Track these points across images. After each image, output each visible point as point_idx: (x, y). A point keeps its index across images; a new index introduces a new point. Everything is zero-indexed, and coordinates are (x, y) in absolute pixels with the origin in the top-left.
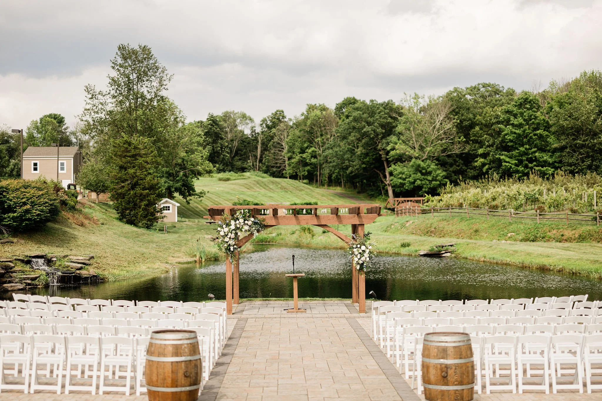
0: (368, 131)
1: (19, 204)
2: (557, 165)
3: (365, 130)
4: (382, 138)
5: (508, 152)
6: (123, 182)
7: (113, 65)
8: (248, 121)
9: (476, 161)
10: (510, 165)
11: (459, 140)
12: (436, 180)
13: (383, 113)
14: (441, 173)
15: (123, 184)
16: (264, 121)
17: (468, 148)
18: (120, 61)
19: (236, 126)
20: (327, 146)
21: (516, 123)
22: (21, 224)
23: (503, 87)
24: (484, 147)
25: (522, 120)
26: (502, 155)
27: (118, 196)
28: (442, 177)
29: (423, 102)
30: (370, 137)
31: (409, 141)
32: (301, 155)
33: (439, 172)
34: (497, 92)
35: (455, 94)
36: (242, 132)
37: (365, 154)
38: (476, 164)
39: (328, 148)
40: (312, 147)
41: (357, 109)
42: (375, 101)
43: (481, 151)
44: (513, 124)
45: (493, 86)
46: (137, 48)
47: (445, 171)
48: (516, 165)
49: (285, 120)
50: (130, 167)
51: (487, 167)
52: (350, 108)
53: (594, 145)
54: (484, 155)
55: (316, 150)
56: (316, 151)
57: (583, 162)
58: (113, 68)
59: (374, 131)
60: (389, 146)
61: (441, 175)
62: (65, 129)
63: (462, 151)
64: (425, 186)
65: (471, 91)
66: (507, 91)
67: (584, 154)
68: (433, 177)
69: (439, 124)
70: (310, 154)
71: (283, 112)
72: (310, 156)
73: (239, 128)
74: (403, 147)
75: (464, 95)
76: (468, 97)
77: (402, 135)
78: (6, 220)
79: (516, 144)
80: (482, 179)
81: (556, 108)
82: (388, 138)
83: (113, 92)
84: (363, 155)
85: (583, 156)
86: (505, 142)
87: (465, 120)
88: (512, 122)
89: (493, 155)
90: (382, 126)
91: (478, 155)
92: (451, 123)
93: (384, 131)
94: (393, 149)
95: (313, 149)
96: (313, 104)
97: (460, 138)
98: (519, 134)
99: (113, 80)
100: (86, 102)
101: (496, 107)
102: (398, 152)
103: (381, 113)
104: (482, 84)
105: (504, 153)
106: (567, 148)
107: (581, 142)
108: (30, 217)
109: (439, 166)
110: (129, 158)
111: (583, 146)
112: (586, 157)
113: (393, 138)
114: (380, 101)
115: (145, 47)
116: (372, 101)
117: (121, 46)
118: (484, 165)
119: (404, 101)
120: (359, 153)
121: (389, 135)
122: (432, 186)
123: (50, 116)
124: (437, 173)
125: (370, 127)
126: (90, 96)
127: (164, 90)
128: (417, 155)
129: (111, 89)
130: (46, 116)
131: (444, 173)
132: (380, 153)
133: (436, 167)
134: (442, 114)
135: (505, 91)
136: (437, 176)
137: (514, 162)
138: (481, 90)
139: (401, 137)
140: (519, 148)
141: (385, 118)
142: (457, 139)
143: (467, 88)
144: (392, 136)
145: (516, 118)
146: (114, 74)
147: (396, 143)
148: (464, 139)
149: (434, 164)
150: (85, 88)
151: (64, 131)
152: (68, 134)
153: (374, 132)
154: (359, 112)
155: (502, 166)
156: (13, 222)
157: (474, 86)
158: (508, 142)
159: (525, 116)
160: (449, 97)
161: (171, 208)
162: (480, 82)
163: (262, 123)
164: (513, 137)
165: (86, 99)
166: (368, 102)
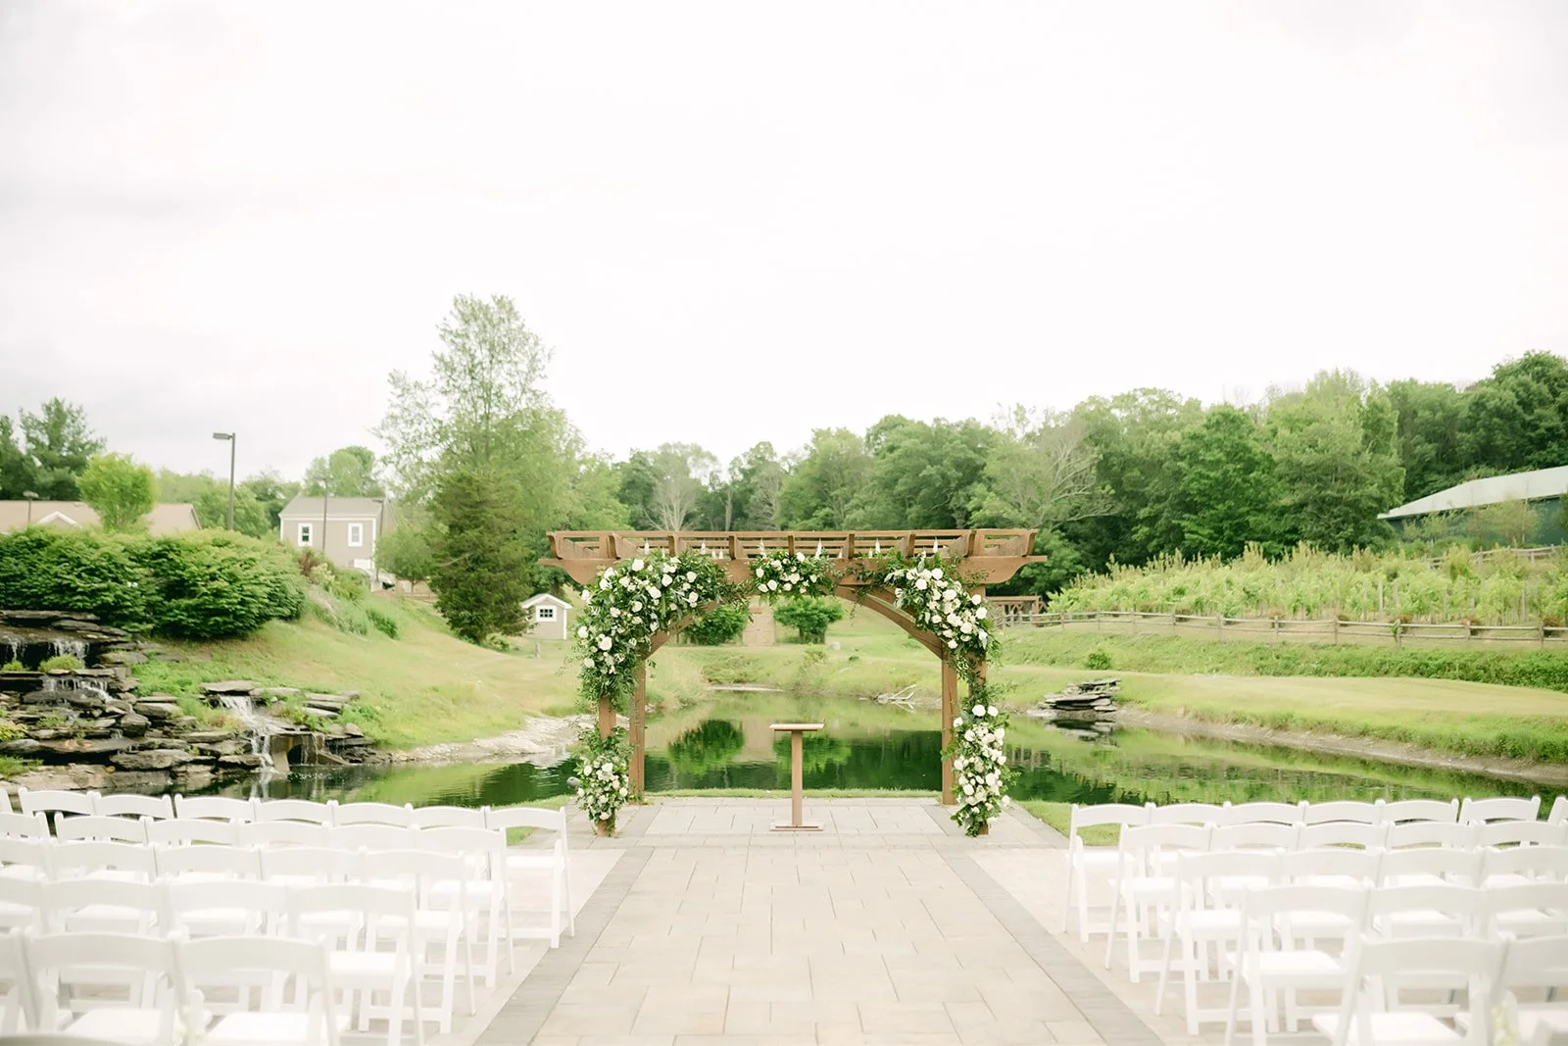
0: (931, 475)
1: (202, 577)
2: (1289, 537)
3: (924, 472)
4: (959, 487)
5: (1196, 514)
6: (456, 556)
7: (442, 333)
8: (706, 461)
9: (1136, 532)
10: (1200, 537)
11: (1103, 492)
12: (1060, 567)
13: (958, 441)
14: (1069, 555)
15: (455, 560)
16: (735, 461)
17: (1119, 508)
18: (456, 325)
19: (687, 472)
20: (853, 502)
21: (1209, 457)
22: (205, 622)
23: (1179, 395)
24: (1149, 504)
25: (1221, 455)
26: (1183, 519)
27: (442, 583)
28: (1071, 561)
29: (1035, 424)
30: (934, 485)
31: (1009, 492)
32: (805, 522)
33: (1065, 551)
34: (1169, 404)
35: (1092, 408)
36: (697, 482)
37: (924, 518)
38: (1134, 537)
39: (857, 507)
40: (824, 506)
41: (909, 435)
42: (944, 419)
43: (1143, 513)
44: (1203, 460)
45: (1161, 394)
46: (487, 301)
47: (1076, 549)
48: (1211, 538)
49: (776, 459)
50: (469, 527)
51: (1154, 542)
52: (894, 435)
53: (1357, 501)
54: (1151, 520)
55: (833, 512)
56: (833, 515)
57: (1339, 530)
58: (443, 337)
59: (943, 476)
60: (971, 502)
61: (1071, 557)
62: (376, 474)
63: (1108, 511)
64: (1039, 578)
65: (1122, 401)
66: (1187, 403)
67: (1339, 516)
68: (1055, 561)
69: (1064, 461)
70: (822, 519)
71: (770, 445)
72: (821, 523)
73: (693, 475)
74: (997, 502)
75: (1109, 410)
76: (1116, 412)
77: (995, 480)
78: (171, 614)
79: (1210, 499)
80: (1152, 560)
81: (1284, 432)
82: (968, 487)
83: (442, 384)
84: (921, 519)
85: (1338, 519)
86: (1189, 495)
87: (1111, 454)
88: (1201, 458)
89: (1167, 518)
90: (958, 465)
91: (1139, 519)
92: (1088, 460)
93: (961, 474)
94: (978, 509)
95: (827, 510)
96: (825, 428)
97: (1103, 488)
98: (1216, 480)
99: (441, 359)
100: (389, 403)
101: (1169, 432)
102: (987, 512)
103: (955, 442)
104: (1141, 390)
105: (1186, 515)
106: (1306, 505)
107: (1335, 494)
108: (226, 606)
109: (1066, 540)
110: (467, 509)
111: (1337, 501)
112: (1343, 522)
113: (979, 488)
114: (952, 419)
115: (502, 297)
116: (937, 420)
117: (458, 297)
118: (1149, 538)
119: (996, 418)
120: (913, 515)
121: (970, 483)
122: (1052, 577)
123: (350, 450)
124: (1062, 554)
125: (935, 467)
126: (399, 391)
127: (539, 378)
128: (1024, 519)
129: (438, 377)
130: (339, 451)
131: (1077, 555)
132: (953, 515)
133: (1061, 542)
134: (1070, 443)
135: (1183, 404)
136: (1062, 559)
137: (1206, 532)
138: (1140, 400)
139: (994, 486)
140: (1216, 507)
141: (962, 450)
142: (1099, 491)
143: (1115, 398)
144: (975, 483)
145: (1210, 450)
146: (445, 349)
147: (984, 498)
148: (1113, 492)
149: (1057, 537)
150: (390, 378)
151: (373, 478)
152: (379, 483)
153: (943, 478)
154: (913, 440)
155: (1185, 540)
156: (189, 617)
157: (1126, 393)
158: (1195, 496)
159: (1226, 446)
160: (1080, 414)
161: (554, 613)
162: (1138, 388)
163: (731, 466)
164: (1205, 484)
165: (390, 396)
166: (929, 423)
